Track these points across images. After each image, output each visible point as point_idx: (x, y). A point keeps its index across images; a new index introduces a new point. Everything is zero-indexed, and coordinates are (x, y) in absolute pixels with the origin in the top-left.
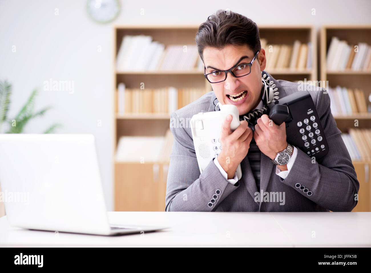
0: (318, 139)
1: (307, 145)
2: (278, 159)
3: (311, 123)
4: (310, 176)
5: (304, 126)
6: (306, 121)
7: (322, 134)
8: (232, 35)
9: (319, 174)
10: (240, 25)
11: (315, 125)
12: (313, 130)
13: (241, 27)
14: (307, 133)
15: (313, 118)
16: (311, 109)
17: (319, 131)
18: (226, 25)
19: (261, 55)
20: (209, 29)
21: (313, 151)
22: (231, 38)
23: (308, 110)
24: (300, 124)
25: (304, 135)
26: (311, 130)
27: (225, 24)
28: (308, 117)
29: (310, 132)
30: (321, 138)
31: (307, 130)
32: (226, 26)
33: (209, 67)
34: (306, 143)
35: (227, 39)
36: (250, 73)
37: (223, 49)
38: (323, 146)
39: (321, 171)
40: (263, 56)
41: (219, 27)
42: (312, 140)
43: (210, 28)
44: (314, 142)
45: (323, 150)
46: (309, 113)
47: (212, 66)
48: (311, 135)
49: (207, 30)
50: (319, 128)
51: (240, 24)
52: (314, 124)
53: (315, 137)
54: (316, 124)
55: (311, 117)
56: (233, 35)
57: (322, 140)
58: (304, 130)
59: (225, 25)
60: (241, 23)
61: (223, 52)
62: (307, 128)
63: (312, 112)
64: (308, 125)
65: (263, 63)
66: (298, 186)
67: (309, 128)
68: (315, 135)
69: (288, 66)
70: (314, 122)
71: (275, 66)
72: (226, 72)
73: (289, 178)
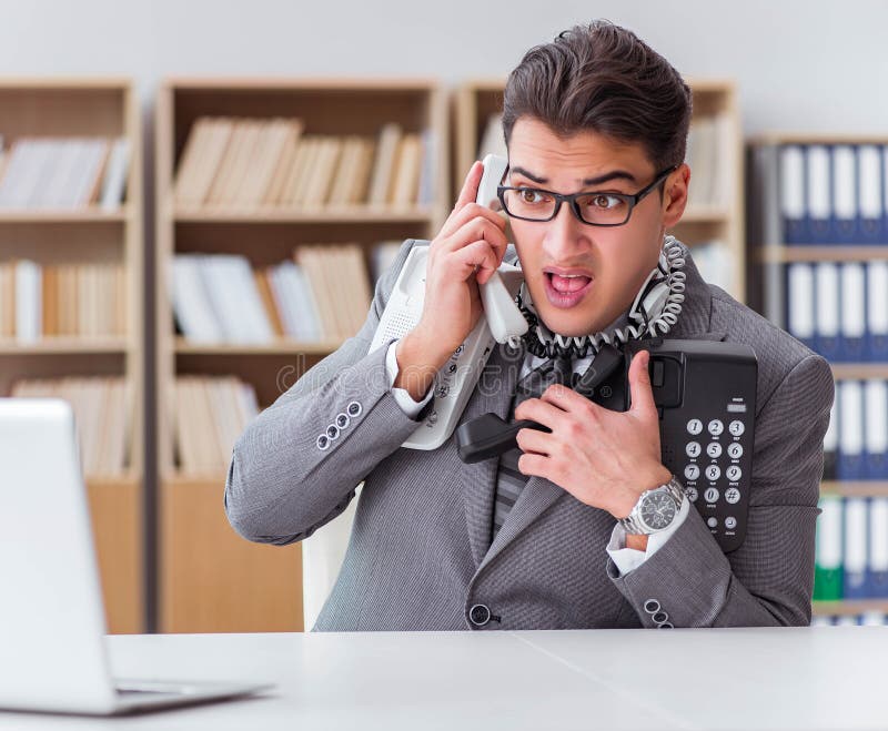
0: (727, 495)
3: (726, 439)
5: (705, 439)
6: (716, 428)
7: (742, 485)
10: (640, 87)
11: (735, 451)
12: (724, 461)
13: (641, 94)
14: (704, 461)
15: (737, 428)
16: (741, 400)
17: (739, 475)
18: (601, 73)
19: (676, 183)
20: (550, 68)
22: (603, 114)
23: (734, 400)
24: (694, 427)
25: (693, 463)
26: (717, 459)
27: (599, 70)
28: (727, 419)
29: (714, 463)
30: (737, 497)
31: (707, 454)
32: (599, 77)
33: (520, 170)
35: (589, 115)
36: (625, 223)
38: (731, 522)
40: (681, 185)
41: (580, 74)
42: (710, 489)
43: (555, 65)
44: (712, 496)
45: (727, 533)
46: (732, 408)
47: (528, 168)
48: (713, 473)
49: (543, 68)
50: (742, 463)
51: (643, 82)
52: (734, 447)
53: (723, 484)
54: (740, 449)
55: (735, 422)
56: (610, 109)
57: (739, 501)
58: (699, 449)
59: (596, 75)
60: (648, 82)
62: (710, 449)
63: (742, 408)
64: (716, 441)
65: (675, 206)
66: (652, 606)
67: (715, 451)
68: (723, 478)
69: (364, 197)
70: (735, 439)
71: (327, 199)
72: (560, 198)
73: (639, 576)
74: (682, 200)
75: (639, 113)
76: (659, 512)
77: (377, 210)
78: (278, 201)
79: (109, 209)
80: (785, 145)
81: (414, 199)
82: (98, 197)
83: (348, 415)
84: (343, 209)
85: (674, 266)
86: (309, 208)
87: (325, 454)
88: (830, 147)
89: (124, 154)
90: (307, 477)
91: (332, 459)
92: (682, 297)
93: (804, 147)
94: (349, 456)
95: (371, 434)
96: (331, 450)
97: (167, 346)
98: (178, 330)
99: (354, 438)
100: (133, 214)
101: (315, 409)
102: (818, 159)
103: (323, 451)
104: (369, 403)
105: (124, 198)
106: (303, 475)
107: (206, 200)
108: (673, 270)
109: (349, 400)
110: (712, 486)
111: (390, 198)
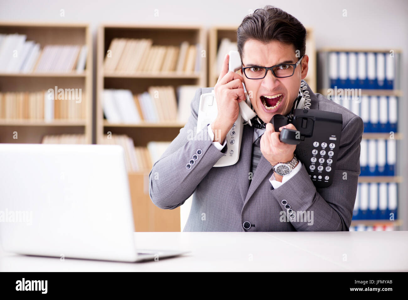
0: (326, 168)
1: (312, 168)
2: (278, 168)
3: (328, 149)
4: (301, 199)
5: (319, 149)
6: (324, 145)
7: (332, 166)
8: (280, 31)
9: (311, 201)
11: (331, 154)
12: (326, 157)
14: (318, 156)
15: (332, 146)
16: (335, 136)
17: (331, 162)
19: (304, 62)
20: (256, 21)
21: (315, 177)
22: (280, 33)
23: (332, 136)
24: (316, 144)
25: (315, 157)
26: (324, 156)
27: (275, 18)
28: (329, 142)
29: (322, 157)
30: (330, 169)
31: (320, 154)
32: (276, 20)
34: (312, 166)
35: (275, 34)
36: (293, 74)
37: (268, 44)
38: (327, 178)
39: (315, 199)
40: (305, 63)
41: (268, 20)
42: (320, 166)
44: (321, 169)
45: (325, 181)
46: (331, 139)
48: (322, 161)
49: (253, 22)
50: (333, 158)
52: (330, 152)
53: (325, 165)
54: (333, 153)
55: (332, 144)
56: (282, 31)
57: (331, 171)
58: (317, 152)
60: (292, 22)
61: (268, 47)
62: (321, 152)
63: (335, 139)
64: (324, 150)
65: (304, 71)
66: (284, 202)
67: (323, 153)
68: (325, 163)
69: (175, 69)
70: (331, 149)
71: (161, 69)
72: (267, 69)
73: (279, 190)
74: (306, 69)
75: (292, 32)
76: (283, 170)
77: (179, 74)
78: (143, 70)
79: (80, 72)
80: (331, 52)
81: (193, 70)
82: (75, 68)
83: (197, 155)
84: (167, 74)
85: (304, 89)
86: (154, 72)
87: (190, 171)
88: (347, 53)
89: (86, 51)
90: (184, 181)
91: (193, 172)
92: (310, 100)
93: (338, 53)
94: (199, 170)
95: (207, 161)
96: (192, 169)
97: (101, 124)
98: (105, 118)
99: (201, 163)
100: (89, 74)
101: (184, 154)
102: (343, 57)
103: (189, 170)
104: (205, 150)
105: (85, 68)
106: (182, 181)
107: (116, 69)
108: (304, 91)
109: (197, 149)
110: (321, 165)
111: (184, 69)
